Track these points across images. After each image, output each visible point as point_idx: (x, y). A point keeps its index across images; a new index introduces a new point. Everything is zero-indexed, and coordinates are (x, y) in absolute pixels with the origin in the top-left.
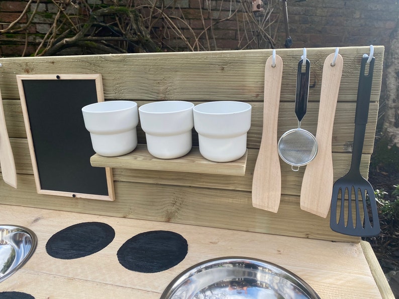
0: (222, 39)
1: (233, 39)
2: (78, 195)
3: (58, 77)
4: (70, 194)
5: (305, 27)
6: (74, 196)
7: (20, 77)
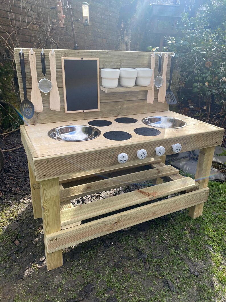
1: (29, 42)
2: (85, 111)
3: (82, 59)
4: (82, 111)
5: (67, 38)
6: (84, 111)
7: (63, 59)
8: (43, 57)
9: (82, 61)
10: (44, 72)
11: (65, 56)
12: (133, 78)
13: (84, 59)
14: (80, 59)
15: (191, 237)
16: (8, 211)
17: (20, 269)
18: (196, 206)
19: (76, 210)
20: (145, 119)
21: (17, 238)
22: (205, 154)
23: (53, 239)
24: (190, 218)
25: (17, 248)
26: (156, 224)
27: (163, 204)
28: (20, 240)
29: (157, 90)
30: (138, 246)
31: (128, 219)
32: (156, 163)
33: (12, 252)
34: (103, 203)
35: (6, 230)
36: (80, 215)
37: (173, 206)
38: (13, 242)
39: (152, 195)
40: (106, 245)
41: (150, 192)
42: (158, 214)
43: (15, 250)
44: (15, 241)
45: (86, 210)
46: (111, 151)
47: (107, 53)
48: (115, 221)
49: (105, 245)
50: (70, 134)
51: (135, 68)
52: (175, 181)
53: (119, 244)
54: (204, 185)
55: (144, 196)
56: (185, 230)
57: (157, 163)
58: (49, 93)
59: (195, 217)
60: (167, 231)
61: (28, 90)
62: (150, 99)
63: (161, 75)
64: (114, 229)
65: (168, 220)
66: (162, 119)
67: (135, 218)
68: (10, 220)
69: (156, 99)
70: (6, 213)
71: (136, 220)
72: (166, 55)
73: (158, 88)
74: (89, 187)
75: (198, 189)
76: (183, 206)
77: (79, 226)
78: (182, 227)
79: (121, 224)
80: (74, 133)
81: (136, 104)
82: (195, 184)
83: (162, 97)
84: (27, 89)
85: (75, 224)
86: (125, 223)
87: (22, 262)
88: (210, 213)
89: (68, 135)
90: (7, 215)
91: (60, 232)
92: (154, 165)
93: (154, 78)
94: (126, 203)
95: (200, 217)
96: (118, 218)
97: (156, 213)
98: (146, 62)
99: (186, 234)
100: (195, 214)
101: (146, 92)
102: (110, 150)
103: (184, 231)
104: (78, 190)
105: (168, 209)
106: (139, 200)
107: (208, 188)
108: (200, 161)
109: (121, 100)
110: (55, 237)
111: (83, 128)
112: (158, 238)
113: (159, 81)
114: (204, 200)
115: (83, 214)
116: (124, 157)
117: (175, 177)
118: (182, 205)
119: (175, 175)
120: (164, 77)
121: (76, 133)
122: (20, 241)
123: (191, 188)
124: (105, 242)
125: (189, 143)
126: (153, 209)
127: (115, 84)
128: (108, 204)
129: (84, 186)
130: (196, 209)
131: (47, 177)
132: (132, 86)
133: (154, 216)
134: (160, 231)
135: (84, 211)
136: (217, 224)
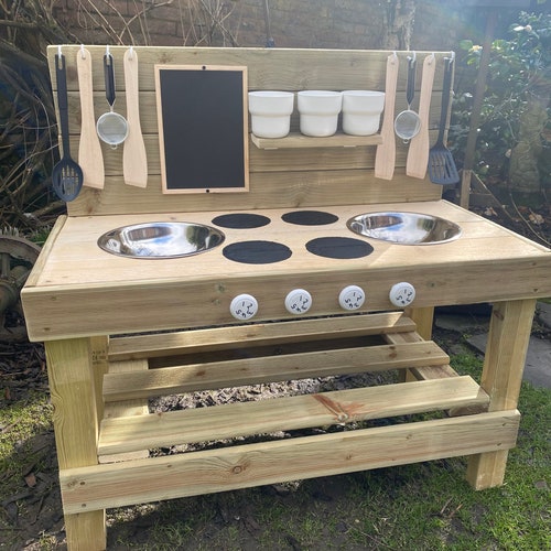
0: (157, 34)
2: (212, 190)
3: (204, 68)
4: (204, 191)
6: (208, 191)
7: (158, 67)
8: (108, 63)
9: (204, 72)
10: (111, 99)
11: (164, 61)
12: (333, 114)
13: (209, 68)
14: (199, 68)
15: (450, 538)
16: (39, 408)
17: (16, 540)
18: (483, 456)
19: (146, 422)
20: (357, 219)
21: (33, 470)
22: (503, 318)
23: (74, 483)
24: (467, 486)
25: (26, 493)
26: (366, 488)
27: (373, 437)
28: (40, 475)
29: (403, 148)
30: (296, 535)
31: (273, 464)
32: (399, 333)
33: (12, 499)
34: (219, 414)
35: (19, 450)
36: (149, 434)
37: (405, 446)
38: (23, 478)
39: (346, 412)
40: (221, 520)
41: (344, 403)
42: (358, 463)
43: (22, 496)
44: (28, 475)
45: (167, 425)
46: (217, 286)
47: (269, 53)
48: (235, 462)
49: (218, 519)
50: (156, 242)
51: (340, 91)
52: (427, 381)
53: (254, 523)
54: (504, 402)
55: (326, 410)
56: (440, 516)
57: (403, 332)
58: (121, 146)
59: (479, 487)
60: (388, 511)
61: (71, 139)
62: (384, 168)
63: (416, 109)
64: (236, 483)
65: (404, 484)
66: (403, 219)
67: (291, 463)
68: (35, 429)
69: (401, 168)
70: (33, 412)
71: (294, 467)
72: (431, 57)
73: (406, 141)
74: (200, 374)
75: (486, 410)
76: (437, 452)
77: (142, 459)
78: (434, 506)
79: (251, 472)
80: (165, 241)
81: (347, 179)
82: (475, 397)
83: (418, 164)
84: (70, 135)
85: (132, 455)
86: (265, 470)
87: (27, 525)
88: (527, 482)
89: (150, 245)
90: (35, 415)
91: (95, 469)
92: (390, 337)
93: (395, 116)
94: (270, 421)
95: (497, 490)
96: (244, 455)
97: (356, 459)
98: (373, 76)
99: (437, 528)
100: (480, 477)
101: (373, 150)
102: (213, 285)
103: (436, 519)
104: (173, 375)
105: (389, 452)
106: (307, 418)
107: (517, 412)
108: (493, 335)
109: (306, 169)
110: (79, 477)
111: (189, 229)
112: (358, 524)
113: (409, 124)
114: (504, 442)
115: (155, 434)
116: (246, 305)
117: (433, 373)
118: (434, 449)
119: (436, 367)
120: (423, 114)
121: (170, 242)
122: (38, 479)
123: (462, 404)
124: (219, 513)
125: (445, 284)
126: (347, 447)
127: (283, 127)
128: (226, 418)
129: (192, 367)
130: (483, 465)
131: (55, 333)
132: (326, 135)
133: (347, 465)
134: (372, 508)
135: (161, 426)
136: (536, 516)
